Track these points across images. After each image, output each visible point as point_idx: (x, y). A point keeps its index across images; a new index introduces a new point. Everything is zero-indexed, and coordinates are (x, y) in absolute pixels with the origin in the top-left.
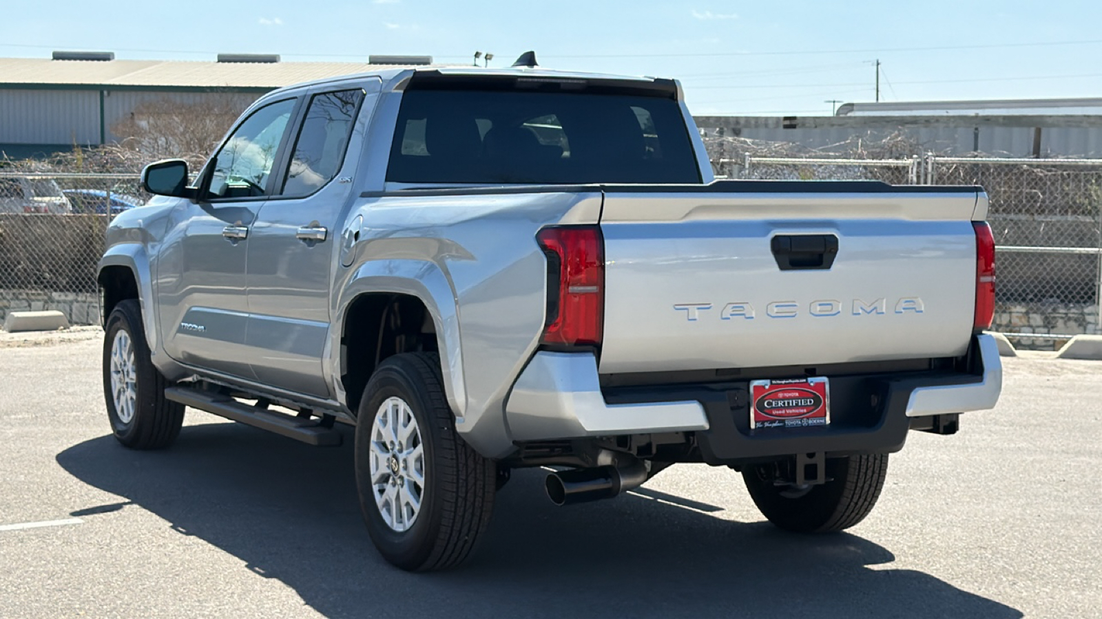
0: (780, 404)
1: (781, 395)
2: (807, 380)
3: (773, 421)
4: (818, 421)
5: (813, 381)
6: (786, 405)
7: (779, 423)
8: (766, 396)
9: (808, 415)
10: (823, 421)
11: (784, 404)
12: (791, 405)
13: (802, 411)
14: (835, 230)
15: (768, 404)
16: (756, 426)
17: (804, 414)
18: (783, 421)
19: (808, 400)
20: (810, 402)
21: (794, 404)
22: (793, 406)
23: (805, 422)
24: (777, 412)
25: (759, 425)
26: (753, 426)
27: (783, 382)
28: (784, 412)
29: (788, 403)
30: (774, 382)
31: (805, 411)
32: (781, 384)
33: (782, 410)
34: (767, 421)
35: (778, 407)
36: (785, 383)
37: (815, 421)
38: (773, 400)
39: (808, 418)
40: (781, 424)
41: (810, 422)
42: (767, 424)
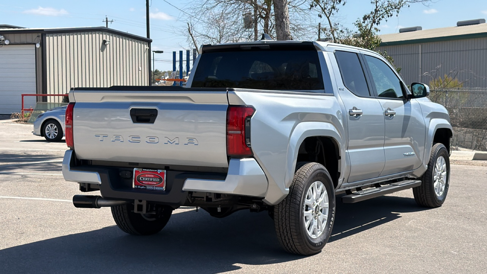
0: (146, 179)
1: (147, 176)
2: (157, 171)
3: (141, 186)
4: (160, 189)
5: (159, 171)
6: (149, 180)
7: (144, 187)
8: (140, 175)
9: (156, 185)
10: (162, 189)
11: (148, 179)
12: (150, 180)
13: (154, 183)
14: (157, 107)
15: (141, 178)
16: (135, 187)
17: (155, 185)
18: (146, 186)
19: (157, 179)
20: (158, 180)
21: (152, 180)
22: (151, 181)
23: (155, 188)
24: (145, 183)
25: (136, 187)
26: (134, 186)
27: (148, 170)
28: (147, 183)
29: (149, 179)
30: (144, 170)
31: (155, 183)
32: (147, 171)
33: (147, 182)
34: (139, 186)
35: (145, 180)
36: (148, 171)
37: (159, 188)
38: (144, 177)
39: (156, 187)
40: (145, 188)
41: (157, 188)
42: (139, 187)
